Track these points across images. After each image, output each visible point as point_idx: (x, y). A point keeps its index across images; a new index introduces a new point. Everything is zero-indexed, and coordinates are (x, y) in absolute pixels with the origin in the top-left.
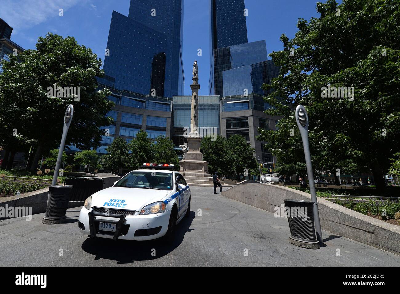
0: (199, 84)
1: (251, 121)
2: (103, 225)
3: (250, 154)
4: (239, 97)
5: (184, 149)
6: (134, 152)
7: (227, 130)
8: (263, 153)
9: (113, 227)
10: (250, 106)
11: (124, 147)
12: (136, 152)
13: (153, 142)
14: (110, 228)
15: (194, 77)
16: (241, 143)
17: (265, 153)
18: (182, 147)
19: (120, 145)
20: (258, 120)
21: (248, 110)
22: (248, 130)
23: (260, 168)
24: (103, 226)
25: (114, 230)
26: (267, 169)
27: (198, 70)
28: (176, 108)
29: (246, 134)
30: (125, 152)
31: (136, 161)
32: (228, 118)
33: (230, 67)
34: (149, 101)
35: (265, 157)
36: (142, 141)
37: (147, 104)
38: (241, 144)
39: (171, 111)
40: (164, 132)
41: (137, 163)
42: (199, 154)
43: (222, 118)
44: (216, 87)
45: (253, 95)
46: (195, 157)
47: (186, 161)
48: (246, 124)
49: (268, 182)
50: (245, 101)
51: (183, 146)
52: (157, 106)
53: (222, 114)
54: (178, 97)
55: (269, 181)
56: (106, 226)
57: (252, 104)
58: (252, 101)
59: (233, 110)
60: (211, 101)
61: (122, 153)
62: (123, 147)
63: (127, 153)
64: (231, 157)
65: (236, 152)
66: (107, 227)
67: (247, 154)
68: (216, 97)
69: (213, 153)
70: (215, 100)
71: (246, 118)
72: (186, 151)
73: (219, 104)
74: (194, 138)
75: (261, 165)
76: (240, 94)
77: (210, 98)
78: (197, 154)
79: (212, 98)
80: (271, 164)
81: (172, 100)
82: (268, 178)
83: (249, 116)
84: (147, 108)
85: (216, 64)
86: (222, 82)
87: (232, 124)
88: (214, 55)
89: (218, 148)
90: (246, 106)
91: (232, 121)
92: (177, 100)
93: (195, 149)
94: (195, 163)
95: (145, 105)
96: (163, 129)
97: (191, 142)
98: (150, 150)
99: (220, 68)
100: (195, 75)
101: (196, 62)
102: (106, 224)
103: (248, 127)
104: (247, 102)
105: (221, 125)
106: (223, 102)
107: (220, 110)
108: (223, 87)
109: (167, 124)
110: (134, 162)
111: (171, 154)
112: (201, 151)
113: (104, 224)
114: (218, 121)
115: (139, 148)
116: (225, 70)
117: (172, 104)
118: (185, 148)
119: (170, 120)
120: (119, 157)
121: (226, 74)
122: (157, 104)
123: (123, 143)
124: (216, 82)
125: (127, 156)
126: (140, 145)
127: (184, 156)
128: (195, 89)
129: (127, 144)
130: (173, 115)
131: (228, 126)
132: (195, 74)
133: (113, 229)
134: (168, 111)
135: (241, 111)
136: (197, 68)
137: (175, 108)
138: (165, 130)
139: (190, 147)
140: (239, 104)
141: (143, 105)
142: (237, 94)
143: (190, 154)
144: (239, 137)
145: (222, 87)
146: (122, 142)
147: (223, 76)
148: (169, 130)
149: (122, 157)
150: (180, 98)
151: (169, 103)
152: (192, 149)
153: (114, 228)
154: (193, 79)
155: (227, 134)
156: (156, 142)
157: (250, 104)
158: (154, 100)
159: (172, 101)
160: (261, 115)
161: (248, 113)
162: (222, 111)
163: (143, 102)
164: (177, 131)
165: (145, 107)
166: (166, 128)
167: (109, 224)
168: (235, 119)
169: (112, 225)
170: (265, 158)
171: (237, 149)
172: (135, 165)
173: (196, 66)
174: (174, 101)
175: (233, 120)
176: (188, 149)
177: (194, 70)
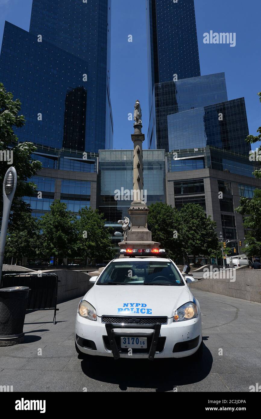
0: (143, 134)
1: (207, 184)
2: (127, 340)
3: (211, 230)
4: (192, 152)
5: (125, 226)
6: (48, 233)
7: (176, 197)
8: (224, 227)
9: (142, 343)
10: (206, 164)
11: (34, 226)
12: (50, 232)
13: (76, 218)
14: (137, 344)
15: (136, 123)
16: (197, 215)
17: (227, 227)
18: (121, 223)
19: (28, 223)
20: (217, 182)
21: (204, 169)
22: (204, 197)
23: (222, 248)
24: (127, 342)
25: (145, 346)
26: (230, 249)
27: (141, 113)
28: (104, 167)
29: (202, 203)
30: (35, 233)
31: (52, 245)
32: (176, 181)
33: (175, 110)
34: (65, 157)
35: (227, 233)
36: (59, 216)
37: (61, 162)
38: (198, 217)
39: (96, 172)
40: (88, 202)
41: (53, 248)
42: (147, 233)
43: (169, 181)
44: (159, 138)
45: (210, 148)
46: (141, 236)
47: (128, 242)
48: (201, 189)
49: (235, 267)
50: (199, 156)
51: (123, 221)
52: (76, 165)
53: (168, 175)
54: (107, 152)
55: (236, 265)
56: (131, 341)
57: (208, 160)
58: (208, 157)
59: (183, 169)
60: (153, 157)
61: (31, 235)
62: (31, 226)
63: (37, 234)
64: (185, 234)
65: (191, 227)
66: (133, 343)
67: (207, 230)
68: (160, 152)
69: (160, 230)
70: (158, 155)
71: (201, 181)
72: (127, 228)
73: (164, 162)
74: (139, 210)
75: (223, 244)
76: (192, 148)
77: (152, 153)
78: (143, 232)
79: (154, 154)
80: (235, 242)
81: (98, 156)
82: (236, 261)
83: (205, 177)
84: (61, 169)
85: (157, 105)
86: (166, 130)
87: (182, 189)
88: (155, 92)
89: (166, 222)
90: (200, 163)
91: (182, 185)
92: (105, 156)
93: (141, 226)
94: (141, 245)
95: (59, 164)
96: (86, 198)
97: (134, 216)
98: (71, 229)
99: (164, 111)
100: (137, 120)
101: (138, 102)
102: (130, 338)
103: (204, 193)
104: (202, 158)
105: (167, 190)
106: (170, 158)
107: (165, 170)
108: (168, 137)
109: (91, 191)
110: (48, 247)
111: (102, 233)
112: (149, 228)
113: (129, 339)
114: (162, 185)
115: (56, 227)
116: (170, 114)
117: (98, 162)
118: (126, 224)
119: (95, 185)
120: (26, 241)
121: (171, 119)
122: (76, 162)
123: (32, 220)
124: (158, 131)
125: (38, 239)
126: (57, 221)
127: (125, 236)
128: (138, 140)
129: (37, 221)
130: (99, 177)
131: (177, 191)
132: (137, 118)
133: (142, 345)
134: (92, 171)
135: (194, 171)
136: (140, 111)
137: (102, 167)
138: (89, 200)
139: (134, 223)
140: (191, 161)
141: (56, 164)
142: (188, 148)
143: (133, 233)
144: (195, 206)
145: (166, 137)
146: (30, 219)
147: (168, 121)
148: (94, 199)
149: (31, 240)
150: (109, 152)
151: (94, 160)
152: (137, 226)
153: (144, 343)
154: (135, 127)
155: (176, 202)
156: (79, 217)
157: (206, 161)
158: (71, 157)
159: (98, 158)
160: (221, 175)
161: (204, 173)
162: (169, 171)
163: (55, 159)
164: (106, 201)
165: (59, 167)
166: (90, 196)
167: (135, 338)
168: (186, 182)
169: (141, 339)
170: (227, 235)
171: (193, 223)
172: (51, 251)
173: (138, 107)
174: (100, 157)
175: (184, 184)
176: (130, 226)
177: (136, 113)
